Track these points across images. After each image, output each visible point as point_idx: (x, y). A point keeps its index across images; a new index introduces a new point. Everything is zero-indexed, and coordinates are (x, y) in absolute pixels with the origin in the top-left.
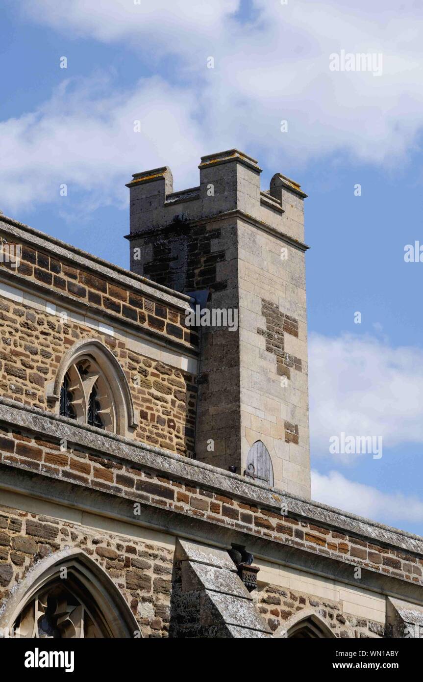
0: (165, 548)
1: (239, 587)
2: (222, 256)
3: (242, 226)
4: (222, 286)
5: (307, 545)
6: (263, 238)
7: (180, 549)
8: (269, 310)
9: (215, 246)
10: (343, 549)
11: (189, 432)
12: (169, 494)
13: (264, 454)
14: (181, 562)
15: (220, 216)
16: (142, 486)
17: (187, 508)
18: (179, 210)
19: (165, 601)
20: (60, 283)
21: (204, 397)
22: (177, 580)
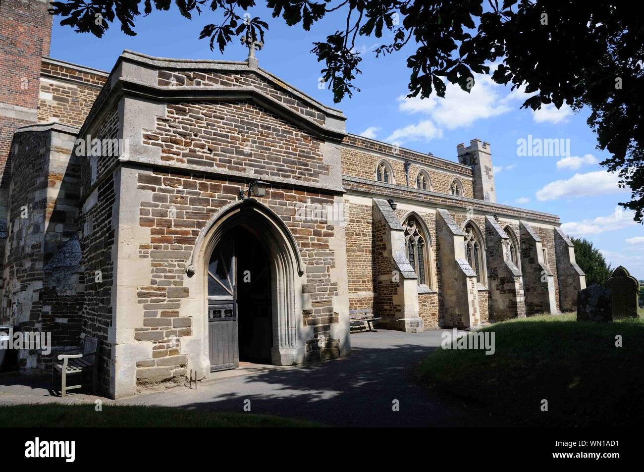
0: (483, 217)
1: (496, 222)
2: (476, 158)
3: (479, 152)
4: (477, 164)
5: (506, 213)
6: (483, 154)
7: (486, 217)
8: (486, 167)
9: (475, 157)
10: (511, 213)
11: (473, 191)
12: (483, 208)
13: (488, 194)
14: (486, 219)
15: (475, 151)
16: (479, 207)
17: (486, 210)
18: (467, 151)
19: (484, 226)
20: (449, 168)
21: (476, 185)
22: (486, 222)
